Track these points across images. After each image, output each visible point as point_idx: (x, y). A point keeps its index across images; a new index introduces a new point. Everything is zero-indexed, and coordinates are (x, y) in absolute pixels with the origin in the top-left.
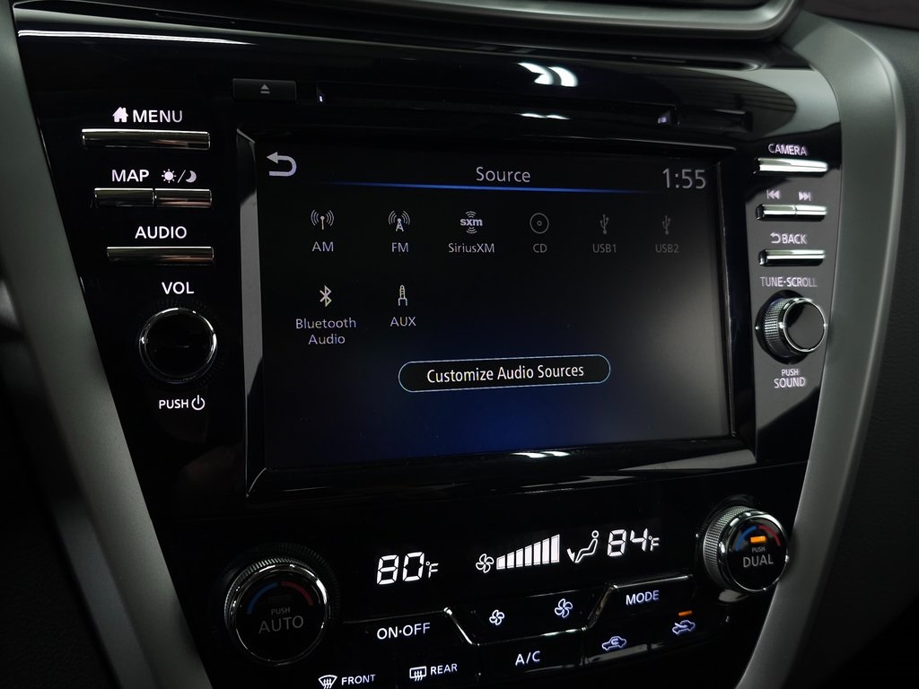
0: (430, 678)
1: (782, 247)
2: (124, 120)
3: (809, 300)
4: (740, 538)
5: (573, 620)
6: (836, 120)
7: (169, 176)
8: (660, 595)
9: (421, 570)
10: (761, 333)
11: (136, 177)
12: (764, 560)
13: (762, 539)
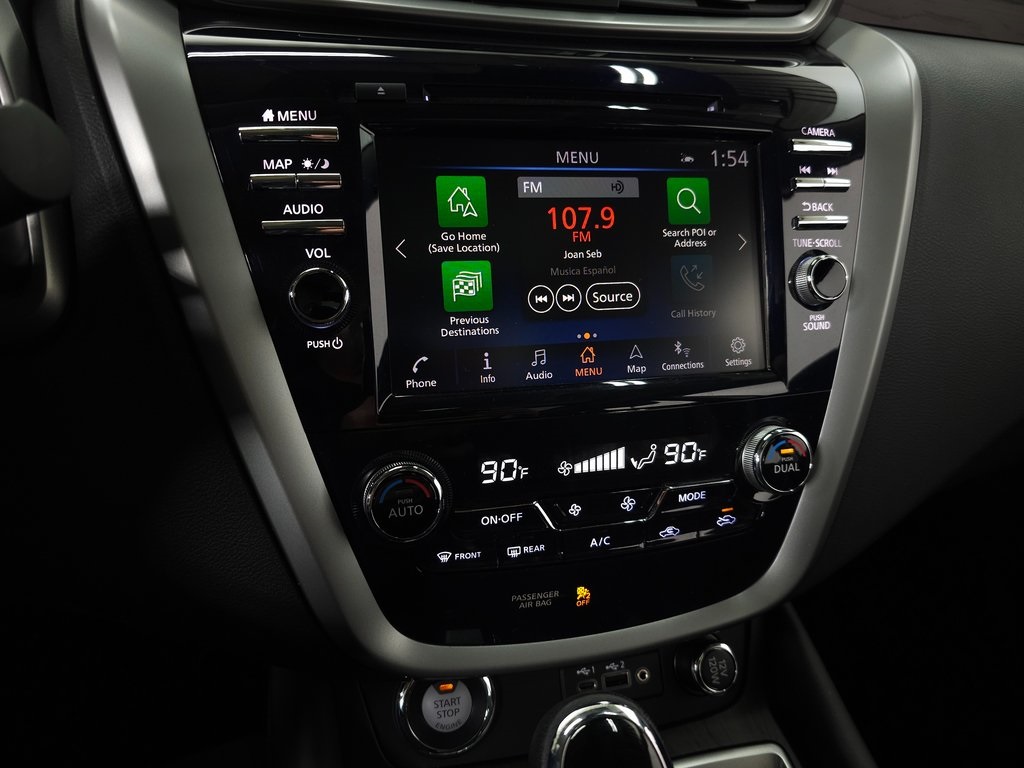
0: (523, 555)
1: (812, 213)
2: (271, 120)
3: (835, 258)
4: (773, 449)
5: (636, 513)
6: (863, 112)
7: (308, 164)
8: (707, 495)
9: (515, 473)
10: (793, 287)
11: (282, 165)
12: (791, 468)
13: (791, 451)
